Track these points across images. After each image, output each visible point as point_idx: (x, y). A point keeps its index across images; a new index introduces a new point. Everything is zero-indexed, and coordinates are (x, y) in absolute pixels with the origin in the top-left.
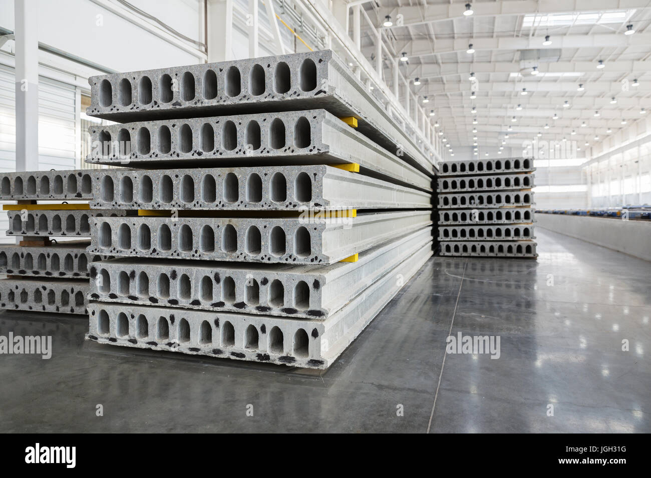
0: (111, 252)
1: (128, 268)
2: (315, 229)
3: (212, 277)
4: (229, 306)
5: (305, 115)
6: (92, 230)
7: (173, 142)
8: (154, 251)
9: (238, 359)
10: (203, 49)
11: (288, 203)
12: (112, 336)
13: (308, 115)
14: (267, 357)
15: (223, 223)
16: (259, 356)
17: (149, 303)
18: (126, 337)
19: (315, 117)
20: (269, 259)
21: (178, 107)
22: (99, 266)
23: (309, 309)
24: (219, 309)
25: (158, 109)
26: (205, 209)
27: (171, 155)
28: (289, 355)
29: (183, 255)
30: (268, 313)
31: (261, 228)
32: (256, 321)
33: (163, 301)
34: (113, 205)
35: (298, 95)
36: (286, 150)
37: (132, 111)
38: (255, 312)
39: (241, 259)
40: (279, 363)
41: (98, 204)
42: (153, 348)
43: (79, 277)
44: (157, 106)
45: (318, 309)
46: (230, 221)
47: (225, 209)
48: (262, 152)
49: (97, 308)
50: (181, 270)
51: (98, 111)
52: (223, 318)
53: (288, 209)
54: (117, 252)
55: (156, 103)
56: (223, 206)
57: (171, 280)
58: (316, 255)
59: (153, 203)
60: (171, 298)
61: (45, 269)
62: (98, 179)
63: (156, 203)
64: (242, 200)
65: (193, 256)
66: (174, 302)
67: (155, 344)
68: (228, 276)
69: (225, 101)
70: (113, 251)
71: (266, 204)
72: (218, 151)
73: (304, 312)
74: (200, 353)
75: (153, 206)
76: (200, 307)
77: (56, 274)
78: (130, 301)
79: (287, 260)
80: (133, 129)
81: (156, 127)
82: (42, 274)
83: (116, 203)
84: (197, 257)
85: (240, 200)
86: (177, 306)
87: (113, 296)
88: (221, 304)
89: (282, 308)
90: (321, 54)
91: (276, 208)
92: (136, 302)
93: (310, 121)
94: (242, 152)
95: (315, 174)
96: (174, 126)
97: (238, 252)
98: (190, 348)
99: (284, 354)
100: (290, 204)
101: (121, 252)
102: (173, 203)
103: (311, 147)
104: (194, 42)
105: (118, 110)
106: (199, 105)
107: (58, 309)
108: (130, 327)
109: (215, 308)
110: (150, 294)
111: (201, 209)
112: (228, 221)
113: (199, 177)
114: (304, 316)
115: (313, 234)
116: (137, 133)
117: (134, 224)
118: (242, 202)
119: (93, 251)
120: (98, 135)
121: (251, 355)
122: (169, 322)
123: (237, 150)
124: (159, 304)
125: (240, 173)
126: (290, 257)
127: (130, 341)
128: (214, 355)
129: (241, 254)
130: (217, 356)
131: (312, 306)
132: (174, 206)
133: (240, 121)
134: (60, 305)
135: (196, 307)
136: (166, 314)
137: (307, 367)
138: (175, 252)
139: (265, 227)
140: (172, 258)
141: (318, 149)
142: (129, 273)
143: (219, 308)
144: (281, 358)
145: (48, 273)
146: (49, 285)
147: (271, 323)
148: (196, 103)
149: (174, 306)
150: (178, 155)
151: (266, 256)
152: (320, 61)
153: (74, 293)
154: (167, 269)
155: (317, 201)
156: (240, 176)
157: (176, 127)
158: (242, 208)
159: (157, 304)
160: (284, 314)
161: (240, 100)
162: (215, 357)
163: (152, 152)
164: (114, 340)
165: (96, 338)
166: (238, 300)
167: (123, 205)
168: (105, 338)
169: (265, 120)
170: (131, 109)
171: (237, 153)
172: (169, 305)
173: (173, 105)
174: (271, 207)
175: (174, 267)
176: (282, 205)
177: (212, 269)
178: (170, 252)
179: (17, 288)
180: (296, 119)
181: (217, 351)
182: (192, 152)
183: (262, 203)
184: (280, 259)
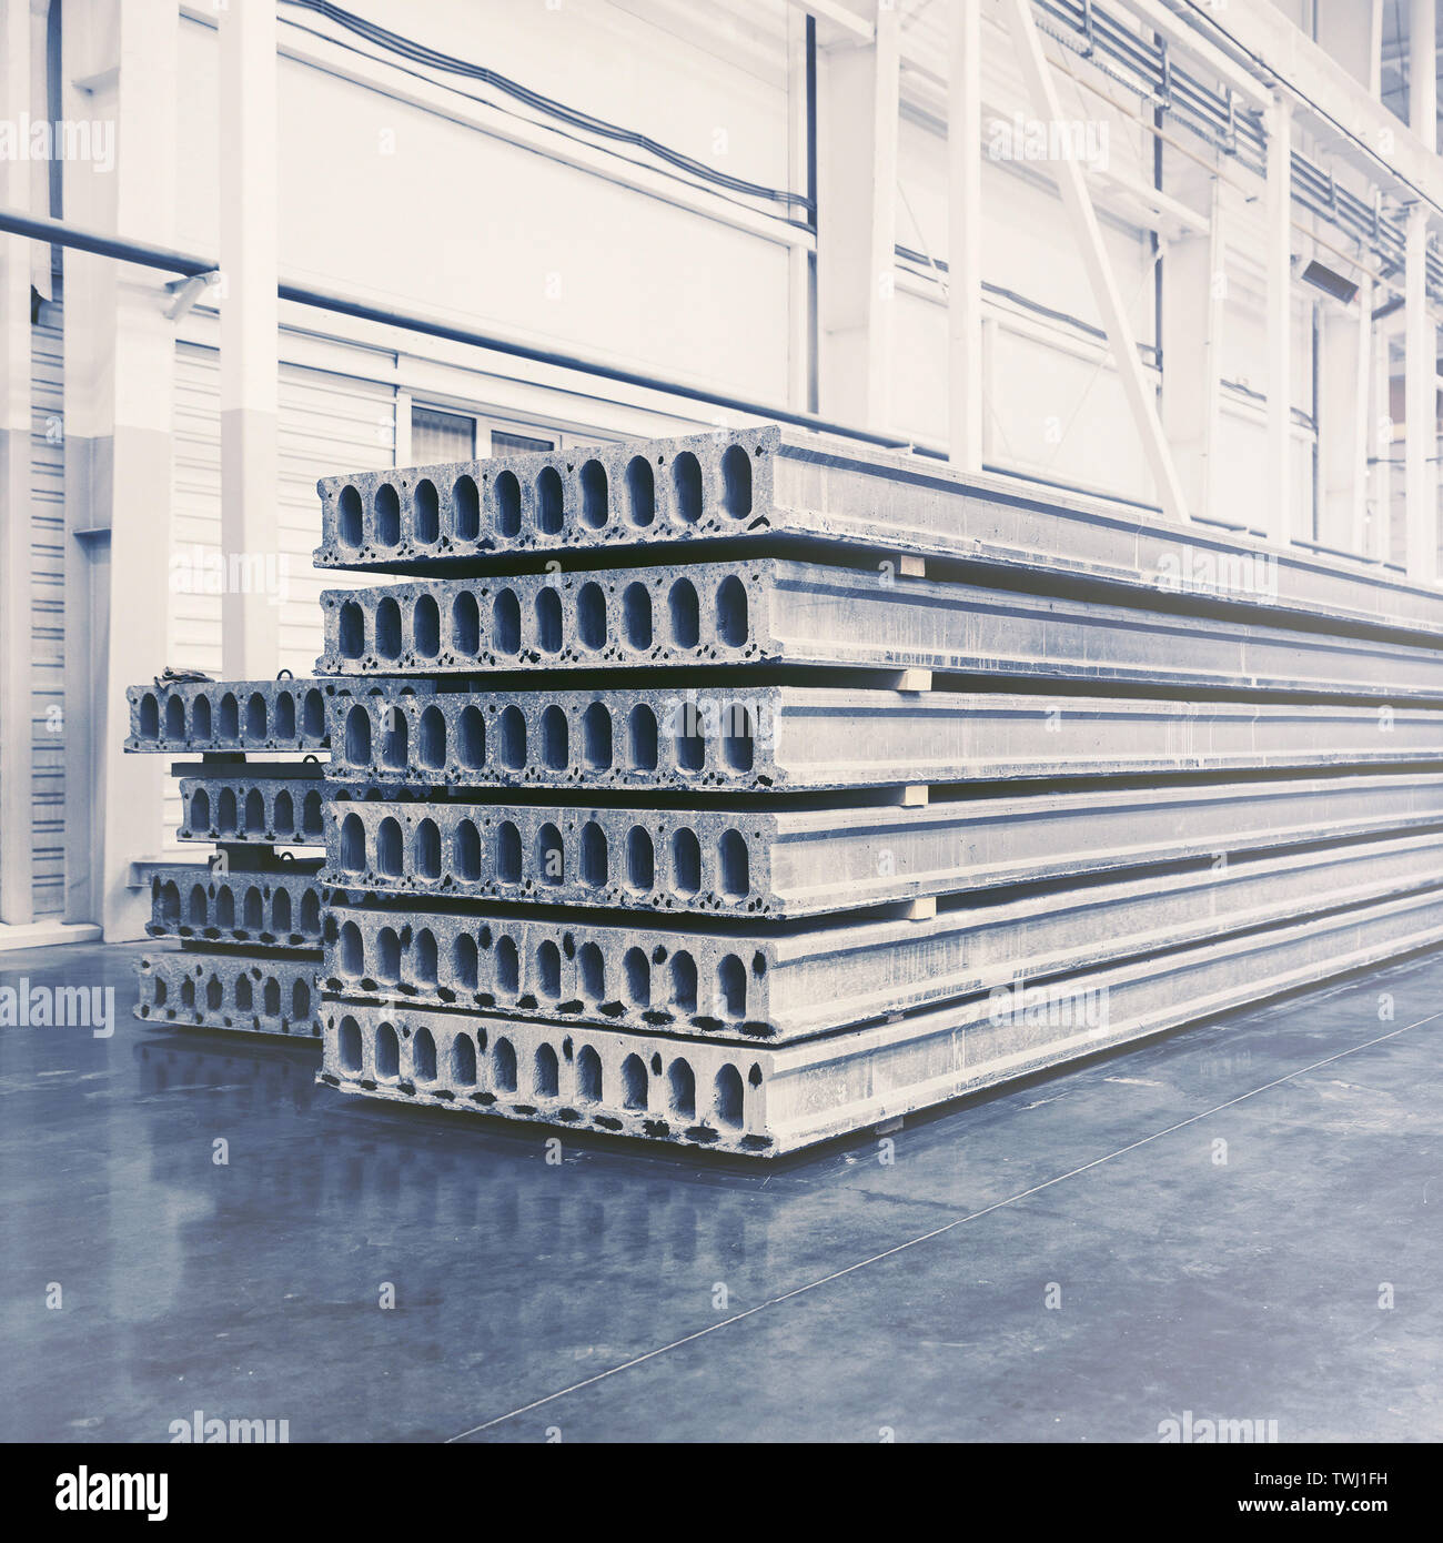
0: (365, 882)
1: (396, 921)
2: (757, 835)
3: (559, 942)
4: (591, 1010)
5: (737, 572)
6: (329, 830)
7: (483, 631)
8: (448, 881)
9: (608, 1131)
10: (802, 214)
11: (706, 775)
12: (367, 1077)
13: (742, 570)
14: (662, 1128)
15: (580, 818)
16: (648, 1124)
17: (436, 1001)
18: (395, 1079)
19: (755, 578)
20: (669, 903)
21: (488, 551)
22: (343, 915)
23: (745, 1020)
24: (573, 1017)
25: (450, 554)
26: (546, 786)
27: (480, 660)
28: (706, 1125)
29: (503, 892)
30: (666, 1028)
31: (652, 830)
32: (643, 1046)
33: (465, 997)
34: (370, 775)
35: (717, 529)
36: (700, 652)
37: (401, 558)
38: (642, 1025)
39: (614, 903)
40: (684, 1141)
41: (340, 770)
42: (446, 1104)
44: (448, 547)
45: (762, 1020)
46: (594, 814)
47: (585, 786)
48: (654, 656)
49: (339, 1012)
50: (499, 927)
51: (336, 559)
52: (581, 1038)
53: (708, 788)
54: (377, 883)
55: (446, 541)
56: (582, 779)
57: (480, 951)
58: (757, 896)
59: (446, 770)
60: (481, 990)
61: (261, 928)
62: (340, 712)
63: (453, 771)
64: (619, 766)
65: (523, 893)
66: (486, 1000)
67: (449, 1095)
68: (588, 940)
69: (577, 540)
70: (369, 881)
71: (664, 775)
72: (569, 652)
73: (736, 1027)
74: (534, 1118)
75: (447, 777)
76: (536, 1013)
77: (282, 941)
78: (402, 997)
79: (702, 905)
80: (406, 598)
81: (450, 595)
82: (254, 939)
83: (375, 770)
84: (529, 897)
85: (614, 765)
86: (493, 1010)
87: (368, 985)
88: (577, 1006)
89: (692, 1015)
90: (759, 436)
91: (684, 786)
92: (412, 999)
93: (746, 587)
94: (615, 657)
96: (485, 592)
97: (609, 888)
98: (516, 1106)
99: (696, 1123)
100: (712, 776)
101: (384, 882)
102: (486, 770)
103: (747, 646)
104: (771, 194)
105: (373, 556)
106: (529, 548)
107: (285, 1025)
108: (401, 1056)
109: (563, 1015)
110: (440, 981)
111: (539, 784)
112: (589, 815)
113: (534, 712)
114: (735, 1035)
115: (753, 846)
116: (413, 608)
117: (409, 820)
118: (618, 771)
119: (329, 881)
120: (338, 611)
121: (632, 1124)
122: (477, 1046)
123: (605, 650)
124: (459, 1004)
125: (614, 704)
126: (710, 899)
127: (402, 1088)
128: (562, 1123)
129: (616, 891)
130: (567, 1124)
131: (752, 1015)
132: (487, 778)
133: (612, 585)
135: (527, 1013)
136: (470, 1026)
137: (739, 1151)
138: (488, 884)
139: (661, 829)
140: (481, 897)
141: (762, 652)
142: (398, 931)
143: (572, 1015)
144: (691, 1132)
145: (267, 938)
146: (269, 968)
147: (671, 1050)
148: (522, 544)
149: (487, 1010)
150: (493, 661)
151: (662, 896)
152: (759, 451)
154: (469, 925)
155: (763, 771)
156: (615, 710)
157: (489, 595)
158: (618, 785)
159: (453, 1005)
160: (697, 1031)
161: (607, 537)
162: (565, 1127)
163: (442, 651)
164: (371, 1085)
165: (337, 1082)
166: (610, 998)
167: (388, 774)
168: (354, 1081)
169: (659, 582)
170: (399, 554)
171: (606, 657)
172: (475, 1006)
173: (480, 546)
174: (675, 784)
175: (486, 920)
176: (695, 778)
177: (559, 926)
178: (479, 885)
179: (199, 971)
180: (719, 580)
181: (569, 1114)
182: (520, 653)
183: (657, 773)
184: (690, 903)
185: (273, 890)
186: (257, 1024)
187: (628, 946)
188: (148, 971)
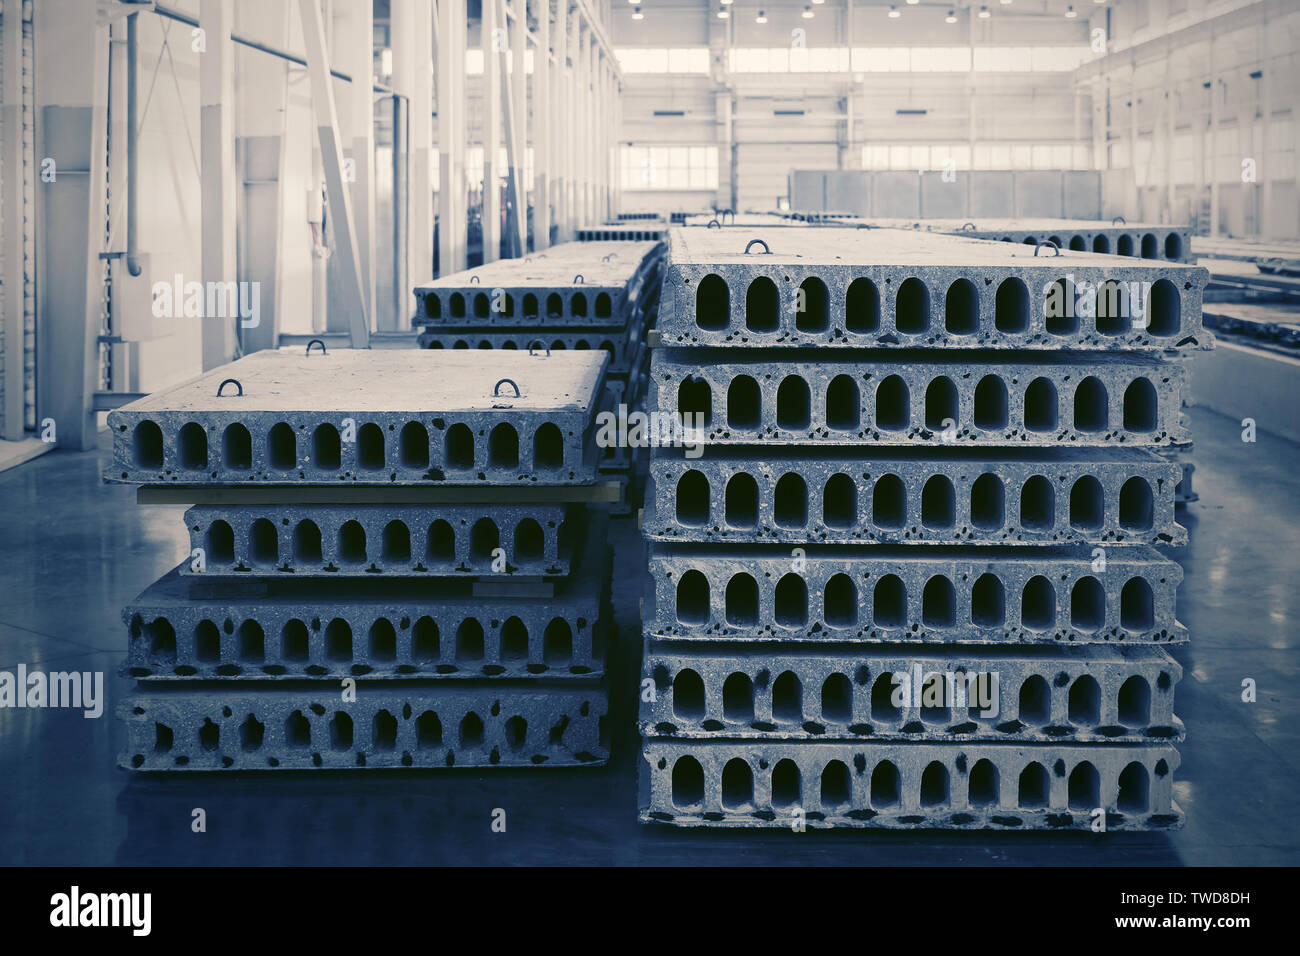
0: (709, 632)
1: (750, 665)
2: (1163, 581)
4: (985, 730)
5: (1148, 374)
7: (864, 410)
8: (818, 627)
9: (1007, 828)
11: (1107, 534)
12: (711, 809)
13: (1151, 373)
14: (1066, 819)
15: (975, 570)
16: (1051, 818)
17: (803, 734)
18: (747, 808)
19: (1166, 380)
20: (1071, 638)
21: (891, 345)
22: (678, 662)
23: (1148, 726)
24: (966, 736)
25: (843, 345)
26: (930, 542)
27: (861, 435)
28: (1111, 812)
29: (885, 635)
30: (1068, 738)
31: (1054, 580)
32: (1044, 754)
33: (837, 728)
34: (709, 534)
35: (1144, 343)
36: (1108, 437)
37: (781, 345)
38: (1042, 737)
39: (1013, 640)
41: (668, 530)
42: (814, 823)
43: (416, 675)
44: (841, 339)
45: (1165, 725)
46: (989, 565)
47: (976, 542)
48: (1060, 438)
49: (673, 753)
50: (877, 664)
51: (694, 340)
52: (974, 753)
53: (1107, 545)
54: (725, 632)
55: (837, 333)
56: (971, 536)
57: (855, 687)
58: (1162, 629)
59: (807, 529)
60: (855, 721)
62: (669, 476)
63: (816, 530)
64: (1012, 525)
65: (909, 636)
66: (862, 729)
67: (819, 816)
69: (995, 342)
70: (714, 631)
71: (1061, 533)
72: (967, 433)
73: (1140, 732)
74: (923, 825)
75: (809, 536)
76: (924, 736)
78: (756, 734)
79: (1107, 638)
80: (768, 377)
81: (825, 377)
83: (716, 529)
84: (916, 638)
85: (1006, 525)
86: (871, 737)
87: (712, 725)
88: (969, 728)
89: (1097, 726)
90: (1189, 274)
91: (1082, 543)
92: (772, 734)
93: (1156, 387)
94: (1018, 437)
95: (1160, 482)
96: (867, 377)
97: (1008, 628)
98: (900, 818)
99: (1100, 811)
100: (1112, 534)
101: (734, 632)
102: (860, 530)
103: (1157, 433)
105: (745, 340)
106: (938, 344)
107: (361, 759)
108: (756, 786)
109: (956, 736)
110: (805, 716)
111: (922, 542)
112: (986, 567)
113: (917, 480)
114: (1140, 739)
115: (1158, 590)
116: (777, 387)
117: (768, 575)
118: (1009, 531)
119: (661, 633)
121: (1033, 820)
123: (1008, 432)
124: (829, 735)
125: (1009, 475)
126: (1114, 633)
127: (758, 815)
128: (956, 827)
129: (1014, 630)
130: (962, 827)
131: (1153, 722)
132: (859, 536)
133: (1016, 378)
134: (368, 749)
135: (916, 737)
136: (844, 752)
137: (1146, 829)
138: (866, 629)
139: (1064, 578)
140: (858, 641)
141: (1171, 438)
142: (752, 675)
143: (965, 735)
144: (1095, 819)
147: (1075, 755)
148: (931, 342)
149: (864, 737)
150: (875, 437)
151: (1064, 632)
152: (1188, 286)
153: (413, 718)
154: (846, 665)
155: (1165, 531)
156: (1008, 480)
157: (872, 379)
158: (1012, 542)
159: (822, 736)
160: (1101, 738)
161: (1029, 342)
162: (959, 830)
163: (813, 426)
164: (718, 817)
165: (670, 818)
166: (1007, 718)
167: (733, 533)
169: (1067, 378)
170: (779, 341)
171: (1008, 437)
172: (851, 735)
173: (881, 340)
174: (1073, 540)
175: (863, 660)
176: (1094, 536)
177: (949, 661)
178: (854, 629)
179: (227, 712)
180: (1129, 381)
181: (960, 818)
182: (909, 431)
183: (1054, 531)
184: (1094, 636)
185: (325, 621)
186: (317, 760)
187: (1027, 673)
188: (143, 718)
